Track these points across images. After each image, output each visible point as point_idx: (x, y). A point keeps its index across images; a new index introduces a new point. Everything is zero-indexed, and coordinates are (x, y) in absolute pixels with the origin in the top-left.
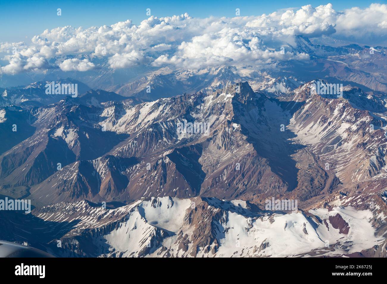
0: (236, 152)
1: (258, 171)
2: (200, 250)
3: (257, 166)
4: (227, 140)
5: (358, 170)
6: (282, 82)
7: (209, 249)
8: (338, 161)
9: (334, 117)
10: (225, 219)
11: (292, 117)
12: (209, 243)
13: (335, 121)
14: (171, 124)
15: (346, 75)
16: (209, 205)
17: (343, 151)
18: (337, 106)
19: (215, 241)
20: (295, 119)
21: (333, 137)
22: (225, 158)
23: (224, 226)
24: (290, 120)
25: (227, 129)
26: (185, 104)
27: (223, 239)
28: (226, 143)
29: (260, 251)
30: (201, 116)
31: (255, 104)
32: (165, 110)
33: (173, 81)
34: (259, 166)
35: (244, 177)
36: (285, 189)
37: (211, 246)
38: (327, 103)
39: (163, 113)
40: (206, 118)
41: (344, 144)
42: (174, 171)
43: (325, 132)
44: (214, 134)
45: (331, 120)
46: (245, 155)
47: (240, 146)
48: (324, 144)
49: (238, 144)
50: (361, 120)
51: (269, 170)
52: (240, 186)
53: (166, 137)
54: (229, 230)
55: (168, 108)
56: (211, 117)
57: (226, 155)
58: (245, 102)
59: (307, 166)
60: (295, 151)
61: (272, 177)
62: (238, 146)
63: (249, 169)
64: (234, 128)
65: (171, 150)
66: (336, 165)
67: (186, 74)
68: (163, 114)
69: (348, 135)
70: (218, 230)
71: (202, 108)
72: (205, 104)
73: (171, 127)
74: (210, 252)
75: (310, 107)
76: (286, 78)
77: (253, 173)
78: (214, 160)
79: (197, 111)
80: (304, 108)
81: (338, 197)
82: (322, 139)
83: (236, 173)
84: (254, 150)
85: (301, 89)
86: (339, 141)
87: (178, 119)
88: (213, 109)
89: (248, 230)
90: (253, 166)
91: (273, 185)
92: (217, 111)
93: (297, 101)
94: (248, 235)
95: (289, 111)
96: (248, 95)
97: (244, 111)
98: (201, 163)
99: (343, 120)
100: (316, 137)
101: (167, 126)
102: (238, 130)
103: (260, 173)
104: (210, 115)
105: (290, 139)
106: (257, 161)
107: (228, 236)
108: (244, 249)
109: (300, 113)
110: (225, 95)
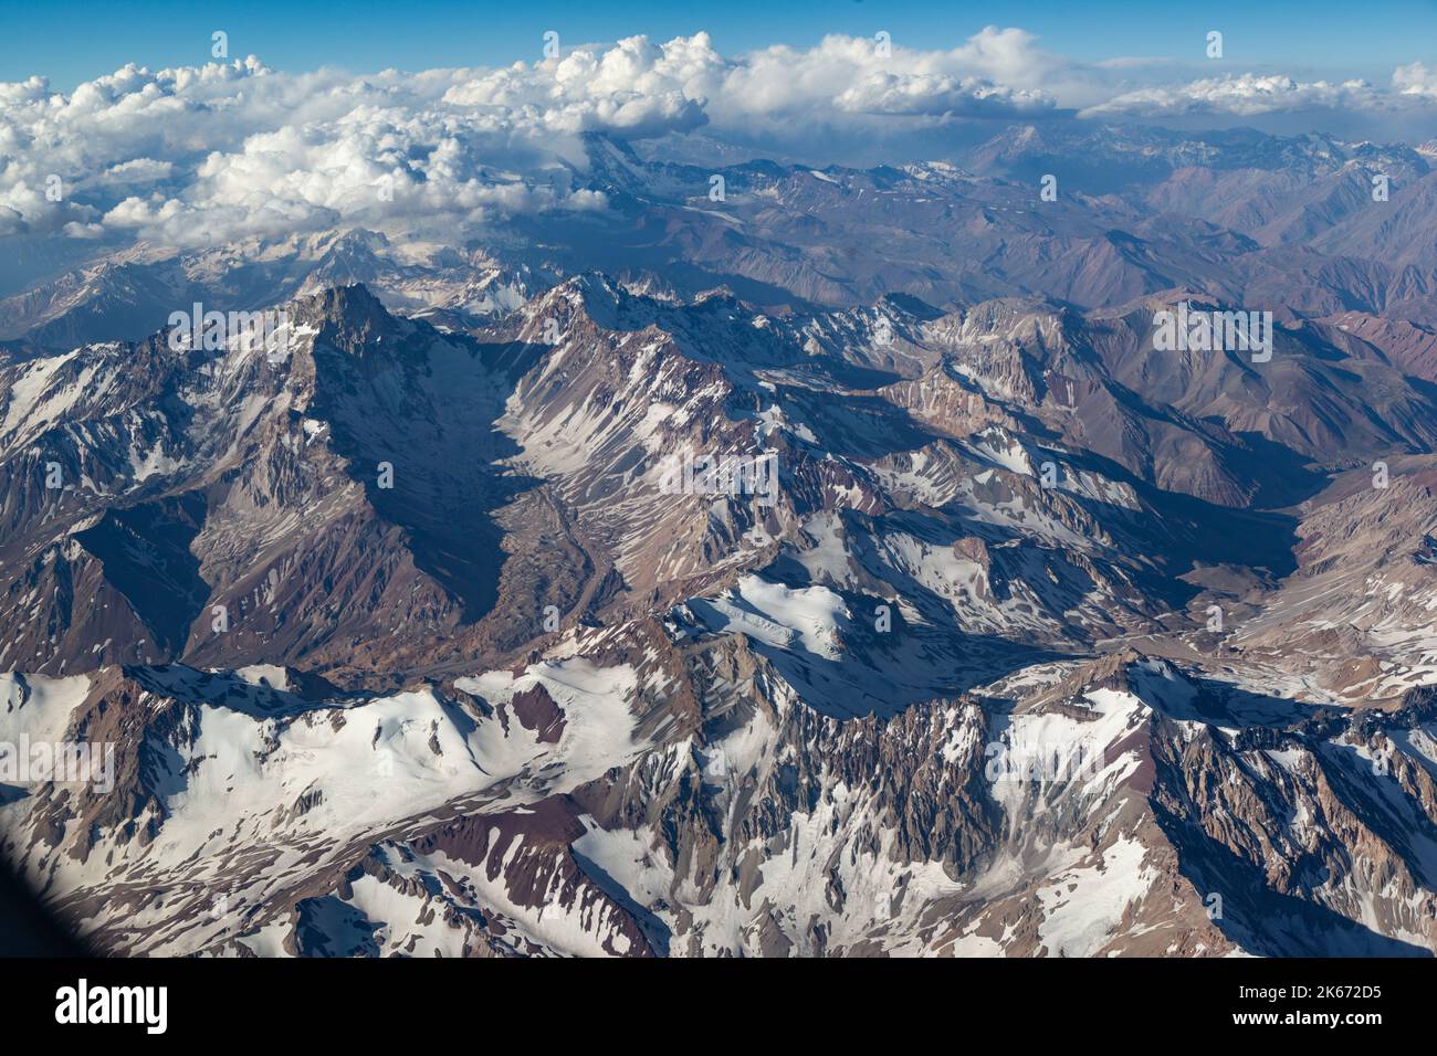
0: (315, 511)
1: (376, 567)
2: (101, 837)
3: (374, 551)
4: (286, 474)
5: (674, 547)
6: (516, 283)
7: (129, 830)
8: (629, 522)
9: (629, 387)
10: (188, 729)
11: (513, 392)
12: (129, 812)
13: (633, 401)
14: (110, 429)
15: (727, 255)
16: (144, 689)
17: (648, 490)
18: (639, 354)
19: (153, 803)
20: (522, 398)
21: (625, 448)
22: (278, 534)
23: (186, 752)
24: (508, 401)
25: (286, 439)
26: (161, 362)
27: (180, 794)
28: (285, 485)
29: (291, 820)
30: (213, 398)
31: (393, 354)
32: (98, 385)
33: (176, 286)
34: (379, 553)
35: (331, 588)
36: (455, 618)
37: (137, 820)
38: (613, 344)
39: (93, 393)
40: (231, 404)
41: (651, 467)
42: (98, 586)
43: (604, 434)
44: (246, 456)
45: (622, 398)
46: (337, 521)
47: (328, 491)
48: (597, 472)
49: (321, 486)
50: (701, 394)
51: (407, 561)
52: (316, 619)
53: (90, 474)
54: (201, 765)
55: (110, 377)
56: (246, 401)
57: (284, 524)
58: (357, 348)
59: (536, 544)
60: (509, 498)
61: (417, 583)
62: (322, 492)
63: (349, 561)
64: (307, 436)
65: (95, 518)
66: (621, 533)
67: (219, 262)
68: (95, 399)
69: (665, 441)
70: (165, 767)
71: (217, 372)
72: (227, 361)
73: (111, 439)
74: (134, 840)
75: (567, 360)
76: (527, 269)
77: (361, 573)
78: (242, 541)
79: (199, 384)
80: (547, 363)
81: (572, 632)
82: (593, 457)
83: (306, 579)
84: (365, 503)
85: (543, 304)
86: (639, 460)
87: (133, 413)
88: (252, 376)
89: (263, 757)
90: (362, 552)
91: (417, 609)
92: (265, 381)
93: (529, 342)
94: (261, 776)
95: (506, 372)
96: (367, 328)
97: (356, 380)
98: (199, 555)
99: (654, 395)
100: (577, 450)
101: (95, 436)
102: (321, 442)
103: (380, 573)
104: (242, 394)
105: (499, 462)
106: (373, 536)
107: (198, 783)
108: (243, 820)
109: (536, 377)
110: (292, 328)
